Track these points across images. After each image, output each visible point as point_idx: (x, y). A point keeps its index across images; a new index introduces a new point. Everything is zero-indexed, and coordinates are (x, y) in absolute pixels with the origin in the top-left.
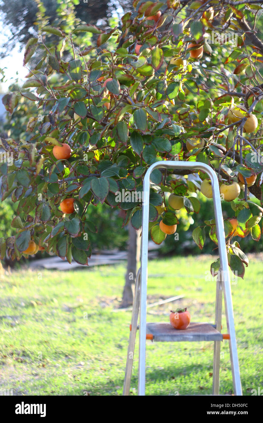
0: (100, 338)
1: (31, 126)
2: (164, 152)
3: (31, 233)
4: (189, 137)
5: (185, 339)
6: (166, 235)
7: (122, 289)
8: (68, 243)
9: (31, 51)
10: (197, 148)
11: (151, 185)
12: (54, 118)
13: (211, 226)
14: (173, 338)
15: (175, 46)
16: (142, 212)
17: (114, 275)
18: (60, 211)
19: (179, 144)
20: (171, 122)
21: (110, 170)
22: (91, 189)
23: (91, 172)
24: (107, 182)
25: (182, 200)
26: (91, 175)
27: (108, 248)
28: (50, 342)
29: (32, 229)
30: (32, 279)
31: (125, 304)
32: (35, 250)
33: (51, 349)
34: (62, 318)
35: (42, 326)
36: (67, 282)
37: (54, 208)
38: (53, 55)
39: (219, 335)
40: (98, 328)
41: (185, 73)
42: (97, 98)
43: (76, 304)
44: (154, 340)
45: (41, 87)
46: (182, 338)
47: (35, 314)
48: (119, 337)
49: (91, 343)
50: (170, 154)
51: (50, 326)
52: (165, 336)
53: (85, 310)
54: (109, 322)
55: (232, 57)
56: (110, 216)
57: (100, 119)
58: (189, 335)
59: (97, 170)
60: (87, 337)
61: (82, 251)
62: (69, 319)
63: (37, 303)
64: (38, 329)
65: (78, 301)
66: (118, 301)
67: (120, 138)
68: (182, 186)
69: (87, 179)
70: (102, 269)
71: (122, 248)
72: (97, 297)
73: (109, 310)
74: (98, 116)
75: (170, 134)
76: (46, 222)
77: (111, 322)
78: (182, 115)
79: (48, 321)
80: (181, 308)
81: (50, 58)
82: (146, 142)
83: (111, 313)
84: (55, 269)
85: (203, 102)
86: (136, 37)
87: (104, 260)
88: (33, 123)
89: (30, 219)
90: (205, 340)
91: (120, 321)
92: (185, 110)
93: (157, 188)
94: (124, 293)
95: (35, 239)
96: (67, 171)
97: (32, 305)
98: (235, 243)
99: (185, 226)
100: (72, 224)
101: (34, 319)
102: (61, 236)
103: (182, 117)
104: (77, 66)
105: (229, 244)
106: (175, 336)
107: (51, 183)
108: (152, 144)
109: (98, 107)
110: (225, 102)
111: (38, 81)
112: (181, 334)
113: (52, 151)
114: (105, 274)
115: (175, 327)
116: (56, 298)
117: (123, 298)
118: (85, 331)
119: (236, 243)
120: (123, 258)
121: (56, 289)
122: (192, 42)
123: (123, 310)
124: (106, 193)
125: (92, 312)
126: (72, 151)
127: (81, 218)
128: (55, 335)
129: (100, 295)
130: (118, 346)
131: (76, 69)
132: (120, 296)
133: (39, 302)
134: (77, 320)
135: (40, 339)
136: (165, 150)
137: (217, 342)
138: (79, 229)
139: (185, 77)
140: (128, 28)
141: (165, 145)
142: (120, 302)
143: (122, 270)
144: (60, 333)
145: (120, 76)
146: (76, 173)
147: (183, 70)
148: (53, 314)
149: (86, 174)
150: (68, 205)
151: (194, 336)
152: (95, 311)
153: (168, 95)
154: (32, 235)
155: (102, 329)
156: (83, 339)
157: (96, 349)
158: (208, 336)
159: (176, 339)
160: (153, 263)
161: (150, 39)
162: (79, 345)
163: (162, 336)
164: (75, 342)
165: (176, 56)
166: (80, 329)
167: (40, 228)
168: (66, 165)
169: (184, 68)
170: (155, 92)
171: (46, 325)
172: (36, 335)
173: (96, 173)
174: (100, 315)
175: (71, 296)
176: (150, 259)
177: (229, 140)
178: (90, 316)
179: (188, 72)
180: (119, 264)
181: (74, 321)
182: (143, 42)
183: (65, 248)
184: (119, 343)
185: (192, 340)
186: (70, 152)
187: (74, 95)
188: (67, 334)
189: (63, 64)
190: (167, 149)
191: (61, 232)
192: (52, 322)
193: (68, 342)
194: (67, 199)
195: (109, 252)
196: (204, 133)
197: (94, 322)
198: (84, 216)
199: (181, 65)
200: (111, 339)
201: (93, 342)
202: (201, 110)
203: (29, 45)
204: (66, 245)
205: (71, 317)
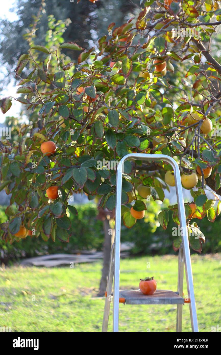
0: (80, 320)
1: (22, 131)
2: (134, 148)
3: (22, 220)
4: (155, 136)
5: (152, 303)
6: (136, 220)
7: (99, 282)
8: (52, 223)
9: (23, 64)
10: (162, 144)
11: (123, 175)
12: (42, 124)
13: (174, 210)
14: (142, 301)
15: (143, 62)
16: (115, 197)
17: (93, 271)
18: (46, 197)
19: (147, 142)
20: (139, 122)
21: (88, 162)
22: (72, 177)
23: (73, 164)
24: (86, 171)
25: (150, 189)
26: (72, 166)
27: (88, 249)
28: (38, 323)
29: (23, 216)
30: (23, 274)
31: (102, 293)
32: (25, 233)
33: (39, 329)
34: (48, 304)
35: (32, 310)
36: (53, 276)
37: (41, 194)
38: (41, 68)
39: (181, 299)
40: (78, 312)
41: (152, 84)
42: (78, 103)
43: (60, 294)
44: (125, 304)
45: (31, 93)
46: (149, 302)
47: (25, 301)
48: (96, 319)
49: (72, 324)
50: (139, 149)
51: (38, 311)
52: (135, 299)
53: (68, 298)
54: (88, 308)
55: (190, 72)
56: (89, 222)
57: (80, 120)
58: (155, 299)
59: (77, 163)
60: (69, 319)
61: (64, 230)
62: (54, 305)
63: (27, 292)
64: (27, 313)
65: (62, 291)
66: (95, 291)
67: (97, 134)
68: (149, 178)
69: (69, 169)
70: (82, 266)
71: (99, 249)
72: (78, 288)
73: (88, 298)
74: (79, 118)
75: (139, 133)
76: (35, 209)
77: (90, 308)
78: (149, 118)
79: (36, 307)
80: (148, 277)
81: (38, 71)
82: (119, 139)
83: (90, 300)
84: (42, 266)
85: (167, 109)
86: (111, 56)
87: (84, 258)
88: (24, 129)
89: (21, 209)
90: (169, 303)
91: (97, 307)
92: (152, 114)
93: (128, 178)
94: (101, 284)
95: (26, 225)
96: (53, 164)
97: (23, 294)
98: (193, 223)
99: (152, 228)
100: (56, 207)
101: (24, 305)
102: (47, 218)
103: (149, 120)
104: (62, 77)
105: (189, 224)
106: (144, 299)
107: (39, 174)
108: (124, 140)
109: (79, 110)
110: (185, 109)
111: (29, 88)
112: (149, 298)
113: (40, 148)
114: (85, 270)
115: (143, 293)
116: (43, 289)
117: (100, 289)
118: (67, 314)
119: (195, 224)
120: (100, 257)
121: (43, 282)
122: (157, 59)
123: (100, 299)
124: (85, 180)
125: (74, 300)
126: (57, 148)
127: (64, 203)
128: (42, 318)
129: (80, 286)
130: (95, 327)
131: (60, 79)
132: (97, 287)
133: (29, 292)
134: (61, 306)
135: (29, 321)
136: (135, 145)
137: (179, 305)
138: (62, 210)
139: (151, 87)
140: (104, 48)
141: (135, 142)
142: (97, 292)
143: (99, 267)
144: (47, 316)
145: (97, 83)
146: (59, 164)
147: (150, 82)
148: (40, 302)
149: (69, 165)
150: (53, 192)
151: (160, 299)
152: (76, 299)
153: (137, 102)
154: (23, 221)
155: (82, 313)
156: (66, 321)
157: (77, 329)
158: (172, 299)
159: (144, 302)
160: (125, 262)
161: (122, 57)
162: (62, 325)
163: (133, 299)
164: (59, 323)
165: (144, 71)
166: (64, 313)
167: (30, 215)
168: (51, 160)
169: (151, 80)
170: (126, 100)
171: (34, 310)
172: (26, 318)
173: (76, 165)
174: (81, 302)
175: (56, 287)
176: (122, 258)
177: (189, 140)
178: (71, 303)
179: (154, 84)
180: (96, 262)
181: (59, 306)
182: (116, 60)
183: (50, 227)
184: (96, 324)
185: (159, 303)
186: (55, 148)
187: (59, 99)
188: (52, 317)
189: (49, 75)
190: (137, 145)
191: (47, 214)
192: (39, 308)
193: (53, 323)
194: (52, 187)
195: (87, 252)
196: (167, 132)
197: (75, 308)
198: (66, 201)
199: (148, 78)
200: (90, 321)
201: (74, 323)
202: (164, 116)
203: (21, 61)
204: (50, 225)
205: (55, 304)
